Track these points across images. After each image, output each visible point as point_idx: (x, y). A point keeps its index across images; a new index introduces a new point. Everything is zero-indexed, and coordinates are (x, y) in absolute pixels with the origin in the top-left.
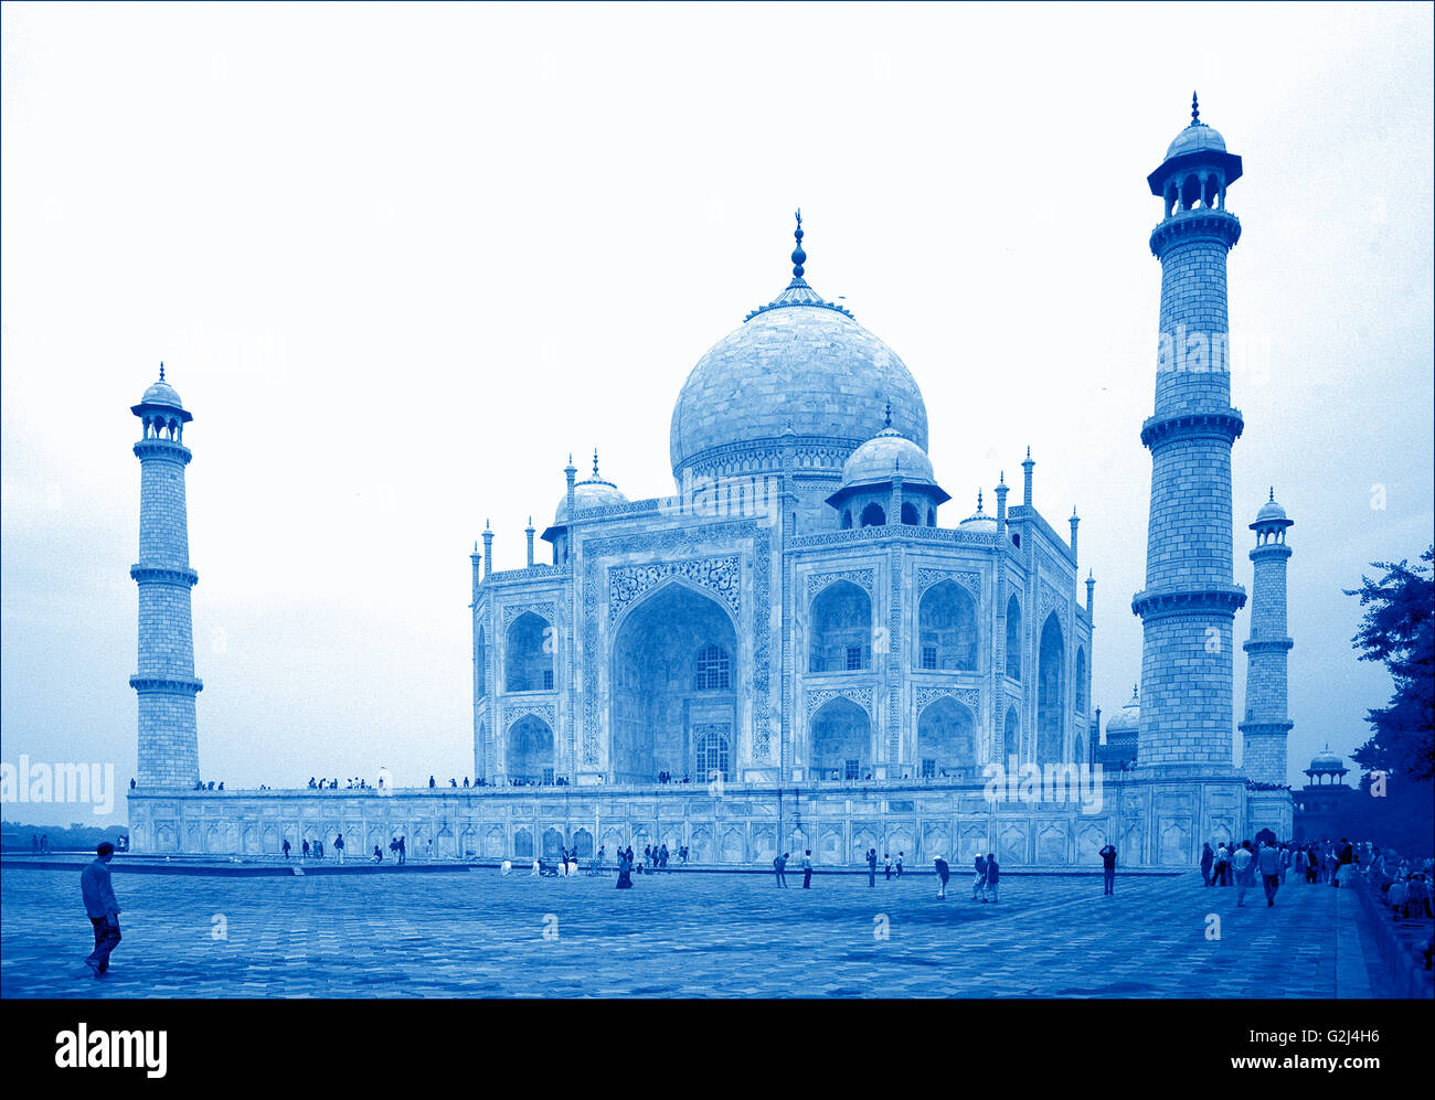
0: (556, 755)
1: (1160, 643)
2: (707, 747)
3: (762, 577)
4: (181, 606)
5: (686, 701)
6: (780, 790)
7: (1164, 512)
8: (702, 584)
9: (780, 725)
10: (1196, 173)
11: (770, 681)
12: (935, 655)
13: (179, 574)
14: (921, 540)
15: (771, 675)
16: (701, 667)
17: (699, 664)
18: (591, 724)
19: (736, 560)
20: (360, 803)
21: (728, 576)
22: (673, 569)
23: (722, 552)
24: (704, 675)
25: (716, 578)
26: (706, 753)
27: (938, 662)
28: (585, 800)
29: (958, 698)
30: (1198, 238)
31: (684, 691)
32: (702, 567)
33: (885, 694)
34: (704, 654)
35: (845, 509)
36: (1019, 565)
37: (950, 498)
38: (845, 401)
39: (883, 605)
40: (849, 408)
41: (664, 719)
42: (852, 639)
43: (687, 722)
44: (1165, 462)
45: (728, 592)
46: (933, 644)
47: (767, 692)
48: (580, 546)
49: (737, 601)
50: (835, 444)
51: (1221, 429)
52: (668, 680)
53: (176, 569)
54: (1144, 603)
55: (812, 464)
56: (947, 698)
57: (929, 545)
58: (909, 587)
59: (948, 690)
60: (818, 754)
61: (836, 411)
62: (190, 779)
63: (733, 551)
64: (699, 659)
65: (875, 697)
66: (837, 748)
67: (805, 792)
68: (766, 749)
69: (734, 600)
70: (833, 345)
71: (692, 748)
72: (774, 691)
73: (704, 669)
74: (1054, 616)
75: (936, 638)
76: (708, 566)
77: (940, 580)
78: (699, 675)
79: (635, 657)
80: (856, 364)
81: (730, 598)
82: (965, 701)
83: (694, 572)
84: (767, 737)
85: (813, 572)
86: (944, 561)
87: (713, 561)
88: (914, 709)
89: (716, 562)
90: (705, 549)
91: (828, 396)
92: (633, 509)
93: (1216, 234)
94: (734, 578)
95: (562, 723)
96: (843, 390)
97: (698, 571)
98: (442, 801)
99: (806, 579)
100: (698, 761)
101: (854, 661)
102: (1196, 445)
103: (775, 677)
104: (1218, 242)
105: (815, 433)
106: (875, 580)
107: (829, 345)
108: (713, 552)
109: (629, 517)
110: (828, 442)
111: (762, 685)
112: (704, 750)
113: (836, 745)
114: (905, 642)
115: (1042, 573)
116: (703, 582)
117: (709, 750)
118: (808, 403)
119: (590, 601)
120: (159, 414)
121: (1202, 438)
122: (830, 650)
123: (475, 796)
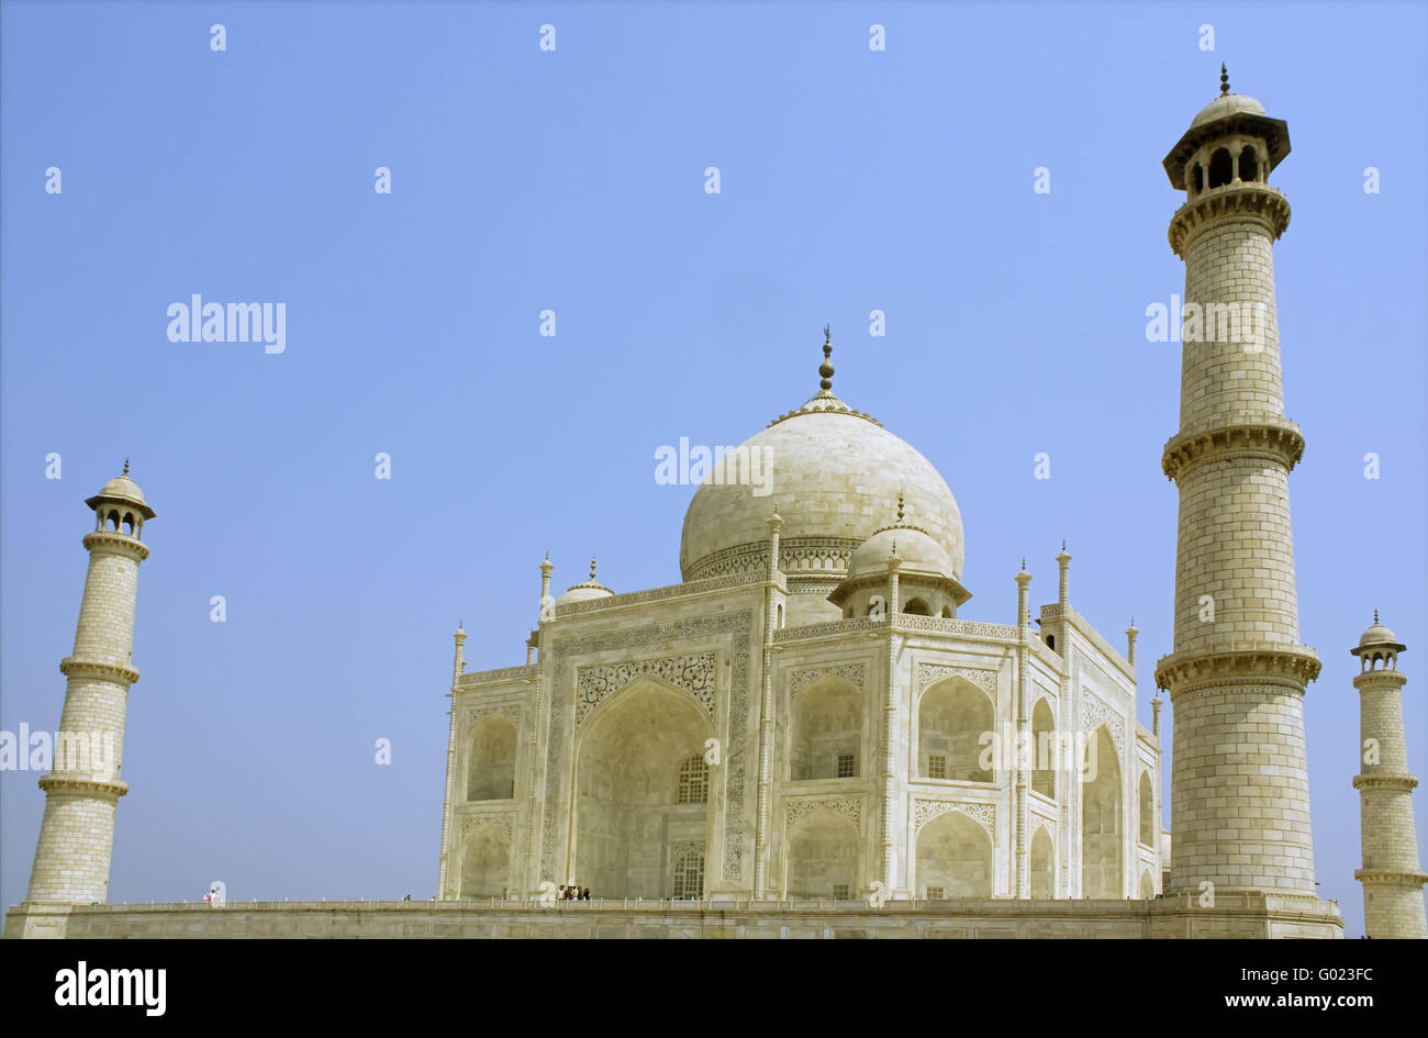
0: (511, 872)
1: (1194, 723)
2: (686, 868)
3: (741, 676)
4: (110, 702)
5: (666, 817)
6: (702, 912)
7: (1193, 554)
8: (675, 683)
9: (753, 841)
10: (1225, 146)
11: (745, 790)
12: (943, 765)
13: (111, 669)
14: (922, 631)
15: (746, 784)
16: (684, 778)
17: (682, 776)
18: (551, 839)
19: (712, 656)
20: (248, 919)
21: (703, 674)
22: (645, 668)
23: (698, 648)
24: (686, 787)
25: (689, 676)
26: (684, 874)
27: (947, 771)
28: (482, 919)
29: (968, 814)
30: (1230, 219)
31: (663, 804)
32: (676, 665)
33: (875, 807)
34: (687, 764)
35: (848, 607)
36: (1050, 667)
37: (971, 596)
38: (861, 502)
39: (875, 703)
40: (865, 509)
41: (641, 836)
42: (844, 745)
43: (665, 839)
44: (1195, 490)
45: (702, 691)
46: (941, 753)
47: (741, 803)
48: (550, 645)
49: (712, 702)
50: (850, 546)
51: (1271, 447)
52: (647, 792)
53: (110, 663)
54: (1170, 672)
55: (823, 566)
56: (954, 812)
57: (933, 638)
58: (907, 683)
59: (955, 803)
60: (801, 875)
61: (852, 511)
62: (89, 892)
63: (710, 647)
64: (682, 770)
65: (864, 810)
66: (823, 870)
67: (733, 913)
68: (737, 869)
69: (709, 700)
70: (850, 446)
71: (669, 869)
72: (748, 802)
73: (686, 781)
74: (1104, 733)
75: (944, 745)
76: (682, 663)
77: (945, 677)
78: (681, 788)
79: (606, 765)
80: (876, 464)
81: (705, 699)
82: (977, 817)
83: (667, 671)
84: (739, 854)
85: (796, 669)
86: (952, 656)
87: (687, 658)
88: (912, 825)
89: (691, 659)
90: (681, 646)
91: (843, 496)
92: (606, 605)
93: (1254, 213)
94: (709, 676)
95: (520, 836)
96: (859, 490)
97: (672, 669)
98: (332, 917)
99: (789, 676)
100: (676, 883)
101: (846, 769)
102: (1236, 467)
103: (749, 786)
104: (1259, 224)
105: (827, 533)
106: (866, 675)
107: (846, 445)
108: (689, 649)
109: (602, 613)
110: (842, 543)
111: (735, 795)
112: (682, 870)
113: (823, 866)
114: (902, 746)
115: (1084, 679)
116: (676, 680)
117: (688, 872)
118: (821, 502)
119: (558, 703)
120: (114, 507)
121: (1244, 457)
122: (819, 758)
123: (365, 911)
